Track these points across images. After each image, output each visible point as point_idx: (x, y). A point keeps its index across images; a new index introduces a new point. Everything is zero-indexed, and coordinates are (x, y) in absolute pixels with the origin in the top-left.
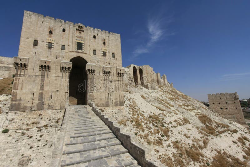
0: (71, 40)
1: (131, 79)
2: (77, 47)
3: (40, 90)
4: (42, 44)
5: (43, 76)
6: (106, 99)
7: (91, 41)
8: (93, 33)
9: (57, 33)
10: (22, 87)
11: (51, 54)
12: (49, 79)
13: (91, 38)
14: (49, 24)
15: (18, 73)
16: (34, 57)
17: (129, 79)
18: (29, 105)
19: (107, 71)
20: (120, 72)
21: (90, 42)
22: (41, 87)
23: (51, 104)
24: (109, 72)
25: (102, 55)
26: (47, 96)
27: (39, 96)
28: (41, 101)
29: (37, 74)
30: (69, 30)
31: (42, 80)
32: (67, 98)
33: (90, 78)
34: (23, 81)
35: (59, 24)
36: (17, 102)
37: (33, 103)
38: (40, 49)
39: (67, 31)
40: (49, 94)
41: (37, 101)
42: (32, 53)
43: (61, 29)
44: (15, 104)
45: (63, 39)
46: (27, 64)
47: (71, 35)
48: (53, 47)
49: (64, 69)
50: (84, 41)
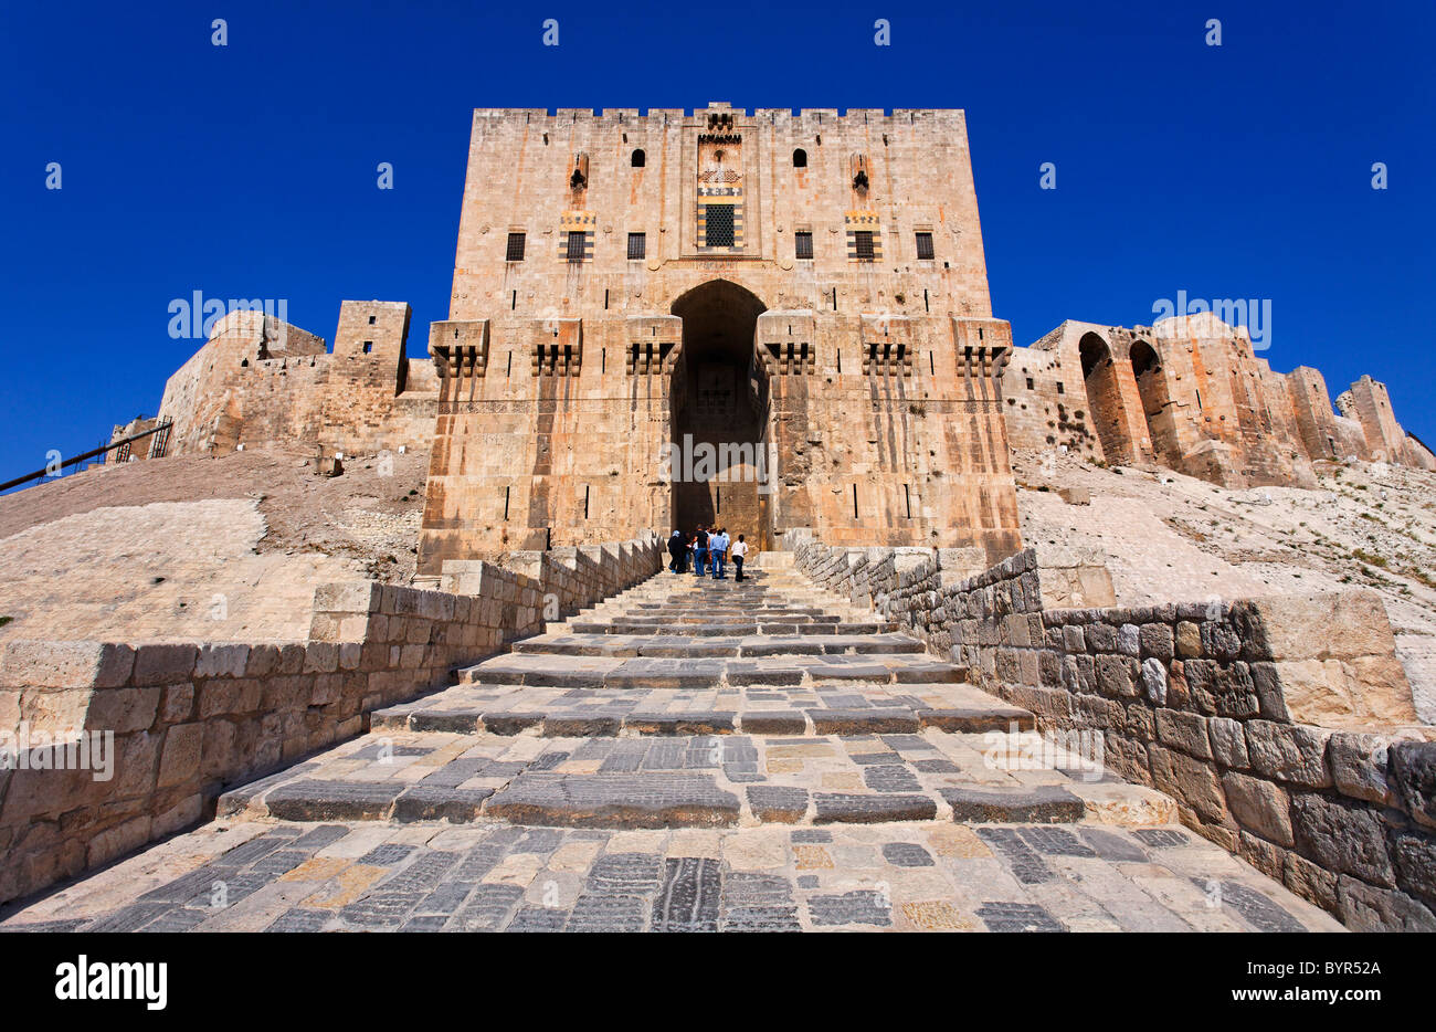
0: (672, 199)
1: (1072, 419)
2: (703, 233)
3: (536, 472)
4: (544, 248)
5: (547, 402)
6: (890, 525)
7: (783, 187)
8: (789, 140)
9: (607, 180)
10: (463, 459)
11: (580, 290)
12: (574, 417)
13: (779, 170)
14: (570, 145)
15: (447, 395)
16: (511, 313)
17: (1057, 420)
18: (490, 546)
19: (887, 347)
20: (976, 345)
21: (777, 191)
22: (540, 458)
24: (901, 348)
25: (851, 255)
26: (568, 505)
27: (532, 505)
28: (538, 530)
29: (521, 396)
30: (664, 154)
31: (545, 423)
32: (659, 514)
33: (783, 394)
34: (466, 432)
35: (617, 131)
36: (444, 534)
37: (505, 539)
38: (536, 271)
39: (652, 161)
40: (572, 491)
41: (522, 530)
42: (503, 297)
43: (625, 154)
44: (439, 539)
45: (633, 201)
46: (479, 349)
47: (673, 172)
48: (587, 250)
49: (643, 357)
50: (739, 194)
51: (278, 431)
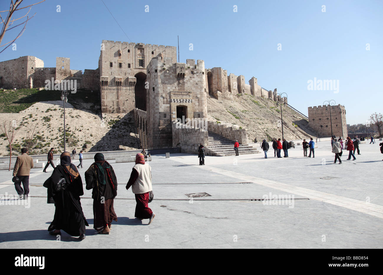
0: (134, 58)
2: (139, 64)
3: (117, 99)
4: (115, 65)
5: (118, 89)
8: (151, 50)
9: (124, 54)
11: (121, 72)
12: (122, 92)
13: (150, 55)
15: (103, 88)
16: (111, 75)
18: (111, 109)
21: (149, 57)
22: (117, 97)
23: (125, 109)
26: (122, 104)
27: (117, 104)
28: (118, 107)
29: (114, 88)
30: (133, 50)
31: (118, 92)
32: (134, 105)
34: (107, 93)
35: (125, 46)
37: (114, 108)
38: (115, 69)
39: (131, 52)
40: (122, 102)
41: (116, 107)
42: (110, 73)
43: (127, 50)
44: (105, 108)
45: (128, 58)
46: (108, 81)
47: (134, 54)
48: (122, 66)
49: (131, 84)
50: (144, 58)
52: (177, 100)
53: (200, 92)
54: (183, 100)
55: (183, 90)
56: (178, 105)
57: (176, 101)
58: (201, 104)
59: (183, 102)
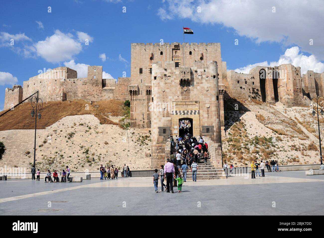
3: (147, 111)
4: (146, 71)
5: (148, 99)
7: (188, 59)
8: (189, 49)
9: (156, 58)
10: (136, 109)
13: (187, 56)
14: (149, 51)
15: (132, 98)
16: (141, 83)
18: (141, 123)
20: (219, 89)
21: (186, 60)
27: (147, 116)
28: (149, 121)
29: (144, 98)
30: (166, 52)
31: (148, 103)
34: (136, 104)
35: (158, 48)
36: (134, 121)
37: (144, 122)
38: (145, 76)
39: (164, 54)
41: (146, 121)
43: (159, 52)
46: (137, 90)
47: (168, 56)
50: (180, 60)
51: (75, 96)
52: (180, 112)
53: (211, 101)
54: (188, 112)
55: (188, 100)
56: (181, 118)
57: (179, 114)
58: (211, 116)
59: (187, 114)
